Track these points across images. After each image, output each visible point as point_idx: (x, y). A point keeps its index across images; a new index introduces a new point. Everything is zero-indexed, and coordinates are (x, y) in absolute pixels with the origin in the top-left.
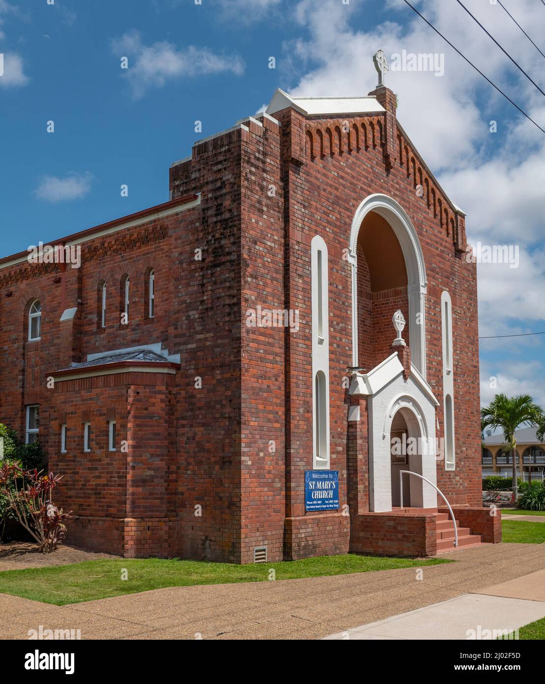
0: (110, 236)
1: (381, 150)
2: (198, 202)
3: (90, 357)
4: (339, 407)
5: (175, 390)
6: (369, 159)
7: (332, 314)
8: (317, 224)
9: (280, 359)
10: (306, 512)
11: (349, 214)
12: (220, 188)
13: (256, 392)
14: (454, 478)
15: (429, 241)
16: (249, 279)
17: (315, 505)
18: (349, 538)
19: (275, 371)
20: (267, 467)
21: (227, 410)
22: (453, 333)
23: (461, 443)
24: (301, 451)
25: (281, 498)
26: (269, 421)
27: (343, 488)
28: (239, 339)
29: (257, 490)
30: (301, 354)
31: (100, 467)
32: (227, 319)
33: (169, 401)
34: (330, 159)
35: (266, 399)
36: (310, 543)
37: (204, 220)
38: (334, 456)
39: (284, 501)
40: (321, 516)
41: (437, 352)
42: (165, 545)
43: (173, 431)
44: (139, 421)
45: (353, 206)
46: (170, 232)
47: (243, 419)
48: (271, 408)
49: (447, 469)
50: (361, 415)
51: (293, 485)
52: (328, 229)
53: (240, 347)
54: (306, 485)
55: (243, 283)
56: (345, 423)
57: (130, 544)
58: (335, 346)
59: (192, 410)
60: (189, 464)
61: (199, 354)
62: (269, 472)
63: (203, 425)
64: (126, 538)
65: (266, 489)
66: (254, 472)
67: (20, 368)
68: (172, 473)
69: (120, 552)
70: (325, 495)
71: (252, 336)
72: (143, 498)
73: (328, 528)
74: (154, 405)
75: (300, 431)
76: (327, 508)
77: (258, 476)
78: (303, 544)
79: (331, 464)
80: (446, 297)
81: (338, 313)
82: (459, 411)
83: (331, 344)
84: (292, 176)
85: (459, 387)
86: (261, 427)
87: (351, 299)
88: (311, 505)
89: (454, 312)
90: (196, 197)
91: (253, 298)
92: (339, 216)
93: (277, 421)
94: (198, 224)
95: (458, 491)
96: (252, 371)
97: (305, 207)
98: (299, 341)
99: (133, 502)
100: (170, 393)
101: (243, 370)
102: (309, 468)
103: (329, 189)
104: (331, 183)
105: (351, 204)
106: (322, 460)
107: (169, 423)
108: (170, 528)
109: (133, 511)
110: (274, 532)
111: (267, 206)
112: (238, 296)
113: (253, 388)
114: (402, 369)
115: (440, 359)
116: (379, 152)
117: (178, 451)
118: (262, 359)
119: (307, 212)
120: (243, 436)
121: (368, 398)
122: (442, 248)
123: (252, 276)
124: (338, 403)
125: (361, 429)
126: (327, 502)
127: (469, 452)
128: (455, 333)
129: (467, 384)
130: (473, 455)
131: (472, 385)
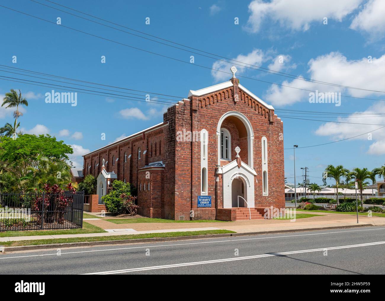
0: (153, 131)
1: (232, 97)
2: (168, 124)
3: (150, 164)
4: (212, 177)
5: (163, 174)
6: (226, 101)
7: (209, 151)
8: (203, 126)
9: (190, 165)
10: (198, 207)
11: (217, 120)
12: (172, 121)
13: (180, 175)
14: (268, 199)
15: (255, 121)
16: (178, 145)
17: (201, 206)
18: (215, 216)
19: (188, 169)
20: (184, 195)
21: (173, 180)
22: (268, 150)
23: (272, 187)
24: (196, 190)
25: (189, 203)
26: (185, 182)
27: (213, 201)
28: (175, 161)
29: (181, 201)
30: (196, 163)
31: (147, 194)
32: (173, 156)
33: (162, 177)
34: (209, 106)
35: (184, 176)
36: (199, 216)
37: (169, 129)
38: (210, 192)
39: (191, 204)
40: (204, 209)
41: (259, 157)
42: (160, 215)
43: (163, 185)
44: (154, 183)
45: (219, 117)
46: (163, 131)
47: (176, 182)
48: (186, 179)
49: (263, 195)
50: (219, 180)
51: (193, 200)
52: (208, 126)
53: (175, 163)
54: (198, 200)
55: (176, 146)
56: (215, 182)
57: (151, 215)
58: (210, 160)
59: (167, 179)
60: (166, 194)
61: (168, 165)
62: (185, 196)
63: (169, 184)
64: (151, 213)
65: (184, 201)
66: (179, 196)
67: (136, 166)
68: (163, 196)
69: (149, 217)
70: (206, 203)
71: (179, 160)
72: (155, 203)
73: (206, 212)
74: (158, 178)
75: (196, 185)
76: (206, 207)
77: (181, 197)
78: (196, 216)
79: (208, 194)
80: (264, 138)
81: (212, 150)
82: (271, 176)
83: (208, 159)
84: (193, 114)
85: (271, 168)
86: (182, 184)
87: (218, 145)
88: (199, 205)
89: (268, 143)
90: (167, 123)
91: (180, 150)
92: (213, 122)
93: (188, 182)
94: (168, 130)
95: (270, 203)
96: (179, 169)
97: (198, 122)
98: (196, 160)
99: (152, 204)
100: (162, 175)
101: (176, 169)
102: (199, 195)
103: (208, 114)
104: (210, 112)
105: (218, 117)
106: (205, 193)
107: (162, 183)
108: (162, 211)
109: (152, 206)
110: (187, 213)
111: (185, 124)
112: (175, 150)
113: (179, 174)
114: (237, 165)
115: (261, 159)
116: (231, 98)
117: (164, 190)
118: (183, 166)
119: (199, 123)
120: (176, 187)
121: (222, 175)
122: (262, 123)
123: (179, 144)
124: (212, 176)
125: (219, 184)
126: (206, 205)
127: (278, 190)
128: (269, 150)
129: (277, 166)
130: (280, 191)
131: (280, 167)
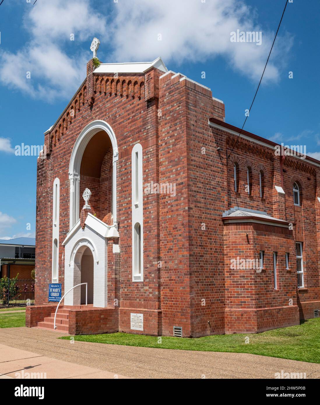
7: (61, 210)
10: (49, 302)
14: (143, 288)
17: (52, 299)
22: (144, 171)
23: (151, 258)
24: (48, 276)
38: (60, 277)
41: (128, 195)
48: (43, 259)
49: (133, 280)
50: (64, 256)
65: (41, 291)
70: (56, 295)
76: (56, 301)
79: (59, 280)
82: (150, 232)
83: (60, 224)
85: (150, 213)
86: (40, 267)
88: (50, 298)
89: (144, 154)
95: (147, 298)
98: (48, 229)
102: (50, 283)
114: (80, 224)
126: (56, 298)
127: (171, 265)
128: (147, 170)
129: (169, 204)
130: (175, 267)
131: (176, 203)
